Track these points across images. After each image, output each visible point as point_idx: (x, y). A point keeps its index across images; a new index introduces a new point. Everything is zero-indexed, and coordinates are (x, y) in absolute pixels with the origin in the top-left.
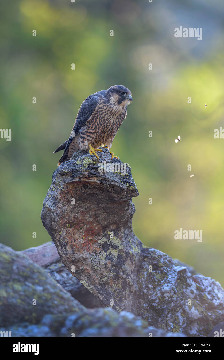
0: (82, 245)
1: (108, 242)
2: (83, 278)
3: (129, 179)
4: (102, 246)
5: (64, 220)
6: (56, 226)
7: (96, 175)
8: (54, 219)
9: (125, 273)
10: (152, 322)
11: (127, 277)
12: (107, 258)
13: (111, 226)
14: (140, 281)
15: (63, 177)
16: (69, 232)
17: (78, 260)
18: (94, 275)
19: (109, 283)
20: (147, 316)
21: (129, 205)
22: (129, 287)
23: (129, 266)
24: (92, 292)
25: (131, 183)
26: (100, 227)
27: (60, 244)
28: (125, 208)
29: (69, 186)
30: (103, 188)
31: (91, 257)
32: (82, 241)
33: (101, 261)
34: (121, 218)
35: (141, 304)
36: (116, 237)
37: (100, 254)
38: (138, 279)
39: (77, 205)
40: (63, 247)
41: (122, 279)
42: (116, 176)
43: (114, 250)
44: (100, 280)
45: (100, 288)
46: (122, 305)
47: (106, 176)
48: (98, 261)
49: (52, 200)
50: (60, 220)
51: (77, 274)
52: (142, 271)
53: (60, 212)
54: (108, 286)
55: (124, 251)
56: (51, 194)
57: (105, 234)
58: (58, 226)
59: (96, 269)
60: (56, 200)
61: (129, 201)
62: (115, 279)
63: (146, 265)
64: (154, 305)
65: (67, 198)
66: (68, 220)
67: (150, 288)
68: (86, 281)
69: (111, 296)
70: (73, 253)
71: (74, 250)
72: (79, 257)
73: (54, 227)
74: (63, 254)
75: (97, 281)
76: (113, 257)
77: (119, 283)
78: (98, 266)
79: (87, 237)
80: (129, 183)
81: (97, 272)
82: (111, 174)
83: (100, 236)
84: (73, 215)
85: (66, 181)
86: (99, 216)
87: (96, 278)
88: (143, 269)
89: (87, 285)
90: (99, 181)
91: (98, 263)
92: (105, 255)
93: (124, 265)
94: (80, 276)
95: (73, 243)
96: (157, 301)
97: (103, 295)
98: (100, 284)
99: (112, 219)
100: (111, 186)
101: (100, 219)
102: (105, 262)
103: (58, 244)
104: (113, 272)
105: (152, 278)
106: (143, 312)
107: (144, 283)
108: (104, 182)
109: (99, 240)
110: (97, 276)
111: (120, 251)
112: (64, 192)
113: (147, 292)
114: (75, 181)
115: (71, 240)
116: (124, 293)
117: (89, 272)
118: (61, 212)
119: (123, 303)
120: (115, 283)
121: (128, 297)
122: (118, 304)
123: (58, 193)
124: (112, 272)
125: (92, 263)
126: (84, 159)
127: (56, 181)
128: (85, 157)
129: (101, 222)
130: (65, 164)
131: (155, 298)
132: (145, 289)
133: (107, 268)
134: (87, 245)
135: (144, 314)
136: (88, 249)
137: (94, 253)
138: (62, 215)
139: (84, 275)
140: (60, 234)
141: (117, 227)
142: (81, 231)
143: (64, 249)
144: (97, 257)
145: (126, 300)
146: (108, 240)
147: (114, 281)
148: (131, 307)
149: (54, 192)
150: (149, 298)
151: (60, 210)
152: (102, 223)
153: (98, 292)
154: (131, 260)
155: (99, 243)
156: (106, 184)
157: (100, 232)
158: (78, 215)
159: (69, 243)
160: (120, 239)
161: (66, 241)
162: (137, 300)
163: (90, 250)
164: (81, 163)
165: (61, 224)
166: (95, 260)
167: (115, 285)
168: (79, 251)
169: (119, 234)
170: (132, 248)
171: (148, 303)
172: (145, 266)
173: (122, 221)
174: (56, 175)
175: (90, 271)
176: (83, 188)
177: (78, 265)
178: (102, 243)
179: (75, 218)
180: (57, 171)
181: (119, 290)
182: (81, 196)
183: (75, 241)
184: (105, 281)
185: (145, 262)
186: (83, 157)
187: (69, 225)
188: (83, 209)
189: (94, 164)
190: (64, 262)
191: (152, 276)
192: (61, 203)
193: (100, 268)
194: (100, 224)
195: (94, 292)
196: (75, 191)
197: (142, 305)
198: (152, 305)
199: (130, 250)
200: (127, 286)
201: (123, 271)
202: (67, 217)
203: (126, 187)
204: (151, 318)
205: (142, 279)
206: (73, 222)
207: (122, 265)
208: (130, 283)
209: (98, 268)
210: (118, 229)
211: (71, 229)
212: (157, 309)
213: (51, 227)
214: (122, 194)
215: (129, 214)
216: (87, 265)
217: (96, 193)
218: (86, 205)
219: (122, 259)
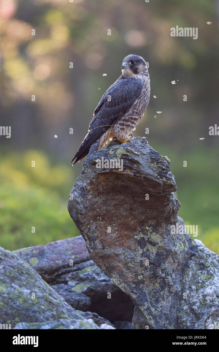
0: (114, 240)
1: (146, 238)
2: (114, 276)
3: (166, 173)
4: (139, 242)
5: (94, 213)
6: (83, 219)
7: (129, 167)
8: (81, 211)
9: (164, 272)
10: (191, 326)
11: (166, 276)
12: (142, 255)
13: (149, 221)
14: (184, 281)
15: (93, 167)
16: (99, 225)
17: (109, 256)
18: (127, 272)
19: (145, 282)
20: (186, 320)
21: (168, 200)
22: (168, 287)
23: (170, 265)
24: (124, 291)
25: (168, 177)
26: (136, 221)
27: (88, 238)
28: (164, 203)
29: (99, 177)
30: (138, 181)
31: (124, 254)
32: (114, 235)
33: (136, 258)
34: (161, 213)
35: (182, 306)
36: (156, 233)
37: (136, 250)
38: (182, 279)
39: (110, 197)
40: (91, 241)
41: (160, 278)
42: (152, 169)
43: (153, 247)
44: (134, 278)
45: (134, 287)
46: (158, 306)
47: (140, 169)
48: (133, 258)
49: (79, 191)
50: (88, 213)
51: (107, 271)
52: (187, 270)
53: (88, 204)
54: (144, 285)
55: (165, 248)
56: (79, 184)
57: (142, 229)
58: (85, 219)
59: (130, 266)
60: (85, 191)
61: (168, 196)
62: (152, 278)
63: (193, 264)
64: (195, 308)
65: (98, 190)
66: (98, 213)
67: (193, 289)
68: (117, 278)
69: (147, 296)
70: (104, 248)
71: (105, 245)
72: (110, 252)
73: (80, 220)
74: (92, 248)
75: (130, 280)
76: (151, 254)
77: (156, 282)
78: (132, 263)
79: (120, 232)
80: (166, 177)
81: (130, 269)
82: (146, 166)
83: (136, 231)
84: (105, 207)
85: (97, 171)
86: (135, 210)
87: (130, 275)
88: (188, 268)
89: (119, 283)
90: (133, 174)
91: (132, 260)
92: (141, 252)
93: (164, 263)
94: (111, 273)
95: (104, 238)
96: (198, 304)
97: (137, 295)
98: (134, 283)
99: (150, 214)
100: (146, 179)
101: (136, 213)
102: (140, 259)
103: (86, 238)
104: (150, 271)
105: (196, 278)
106: (182, 314)
107: (187, 283)
108: (138, 175)
109: (135, 236)
110: (131, 273)
111: (160, 248)
112: (94, 183)
113: (190, 293)
114: (106, 172)
115: (102, 234)
116: (162, 293)
117: (121, 270)
118: (90, 204)
119: (160, 304)
120: (152, 282)
121: (167, 298)
122: (154, 304)
123: (87, 184)
124: (148, 270)
125: (126, 260)
126: (117, 149)
127: (86, 171)
128: (119, 147)
129: (138, 216)
130: (97, 153)
131: (196, 301)
132: (188, 290)
133: (143, 266)
134: (121, 240)
135: (183, 316)
136: (121, 245)
137: (129, 249)
138: (91, 207)
139: (115, 272)
140: (88, 227)
141: (157, 222)
142: (114, 225)
143: (92, 243)
144: (131, 254)
145: (164, 300)
146: (146, 235)
147: (151, 280)
148: (169, 309)
149: (83, 183)
150: (190, 300)
151: (88, 202)
152: (139, 218)
153: (131, 290)
154: (173, 257)
155: (135, 239)
156: (141, 177)
157: (136, 227)
158: (111, 208)
159: (99, 237)
160: (161, 235)
161: (96, 235)
162: (178, 301)
163: (123, 245)
164: (114, 153)
165: (90, 217)
166: (129, 257)
167: (152, 284)
168: (110, 246)
169: (159, 229)
170: (176, 245)
171: (189, 305)
172: (191, 265)
173: (162, 217)
174: (86, 165)
175: (123, 268)
176: (115, 179)
177: (109, 261)
178: (138, 239)
179: (107, 211)
180: (87, 160)
181: (156, 289)
182: (114, 188)
183: (106, 235)
184: (140, 279)
185: (192, 261)
186: (117, 147)
187: (100, 218)
188: (116, 202)
189: (127, 155)
190: (92, 257)
191: (197, 276)
192: (91, 194)
193: (134, 265)
194: (136, 218)
195: (126, 291)
196: (107, 183)
197: (182, 308)
198: (193, 308)
199: (172, 248)
200: (166, 286)
201: (162, 270)
202: (98, 210)
203: (163, 182)
204: (190, 322)
205: (187, 278)
206: (105, 215)
207: (161, 263)
208: (169, 282)
209: (133, 266)
210: (158, 224)
211: (103, 222)
212: (197, 312)
213: (77, 219)
214: (159, 189)
215: (170, 209)
216: (120, 261)
217: (130, 186)
218: (120, 197)
219: (162, 256)
